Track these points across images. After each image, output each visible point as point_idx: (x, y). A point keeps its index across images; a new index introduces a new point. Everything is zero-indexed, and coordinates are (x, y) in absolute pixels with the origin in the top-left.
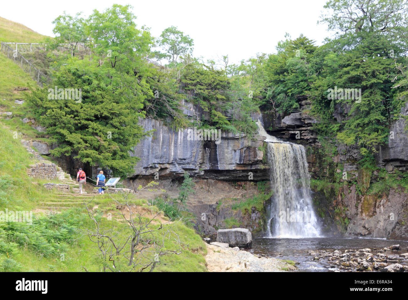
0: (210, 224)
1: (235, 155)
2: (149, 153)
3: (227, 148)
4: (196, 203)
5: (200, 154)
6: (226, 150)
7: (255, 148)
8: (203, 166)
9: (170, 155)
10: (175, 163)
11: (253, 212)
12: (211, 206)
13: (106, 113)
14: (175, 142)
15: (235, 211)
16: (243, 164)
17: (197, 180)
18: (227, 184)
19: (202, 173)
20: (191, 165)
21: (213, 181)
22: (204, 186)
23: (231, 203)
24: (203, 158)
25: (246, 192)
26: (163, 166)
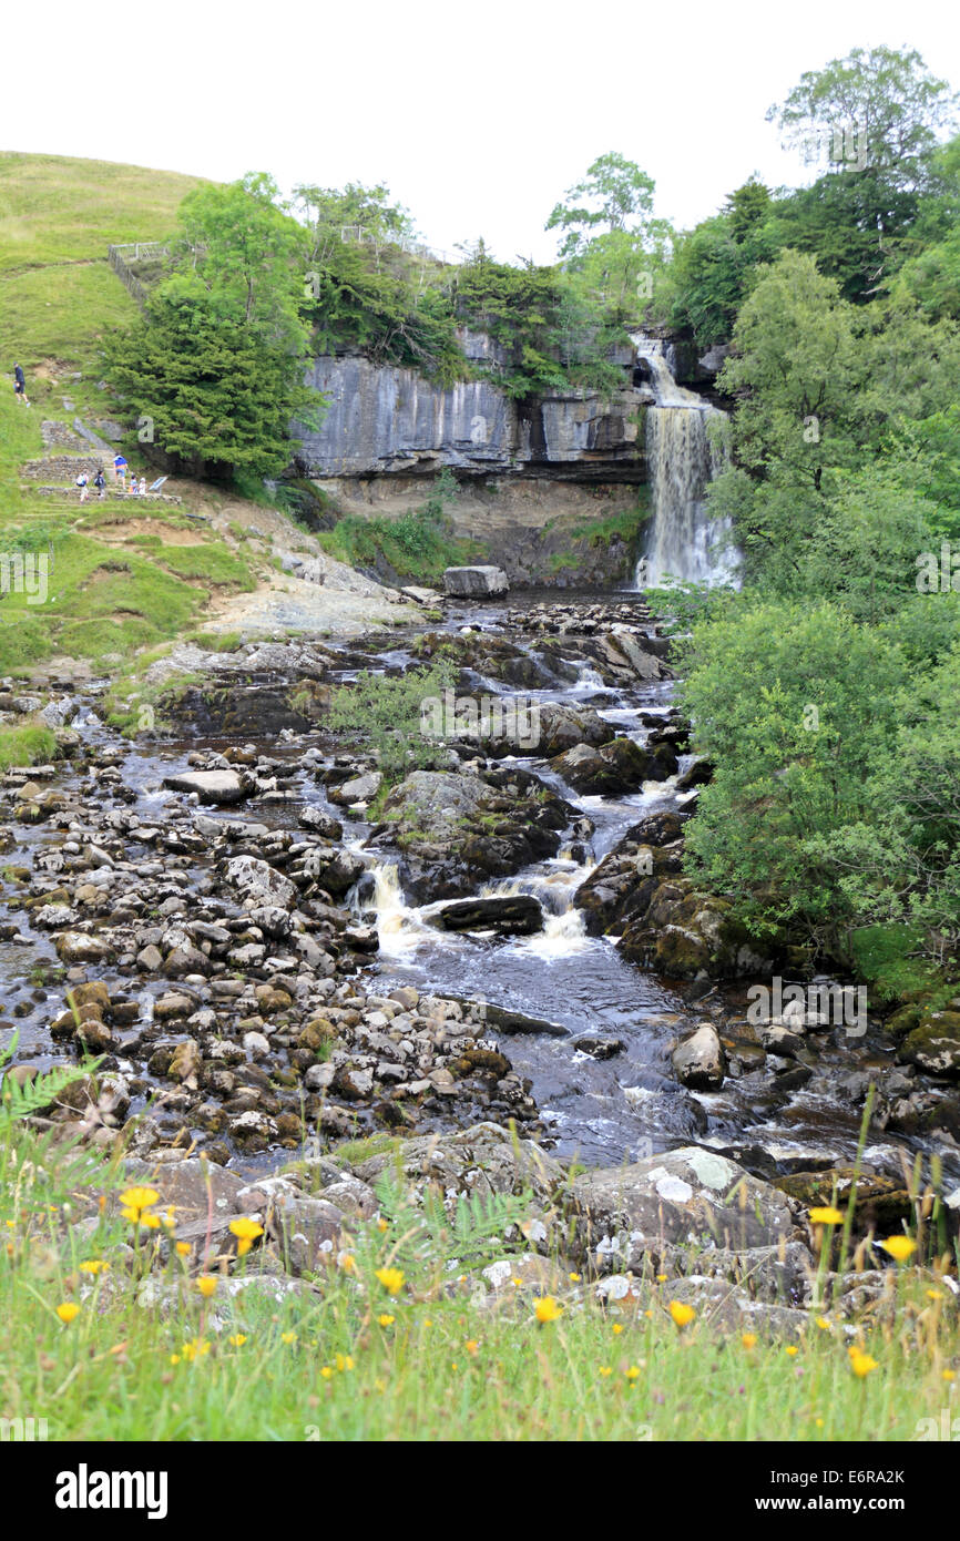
0: (520, 563)
1: (579, 432)
2: (388, 430)
3: (564, 420)
4: (503, 525)
5: (508, 431)
6: (561, 423)
7: (621, 418)
8: (519, 455)
9: (434, 434)
10: (450, 449)
11: (614, 542)
12: (532, 530)
13: (207, 370)
14: (445, 408)
15: (576, 541)
16: (595, 450)
17: (514, 481)
18: (578, 488)
19: (520, 468)
20: (485, 453)
21: (547, 483)
22: (529, 493)
23: (573, 525)
24: (517, 438)
25: (611, 504)
26: (423, 455)
